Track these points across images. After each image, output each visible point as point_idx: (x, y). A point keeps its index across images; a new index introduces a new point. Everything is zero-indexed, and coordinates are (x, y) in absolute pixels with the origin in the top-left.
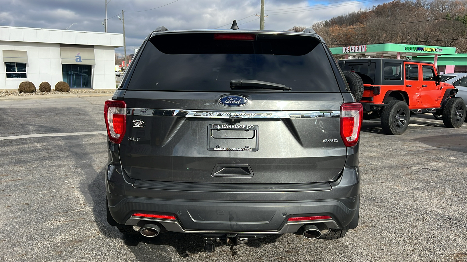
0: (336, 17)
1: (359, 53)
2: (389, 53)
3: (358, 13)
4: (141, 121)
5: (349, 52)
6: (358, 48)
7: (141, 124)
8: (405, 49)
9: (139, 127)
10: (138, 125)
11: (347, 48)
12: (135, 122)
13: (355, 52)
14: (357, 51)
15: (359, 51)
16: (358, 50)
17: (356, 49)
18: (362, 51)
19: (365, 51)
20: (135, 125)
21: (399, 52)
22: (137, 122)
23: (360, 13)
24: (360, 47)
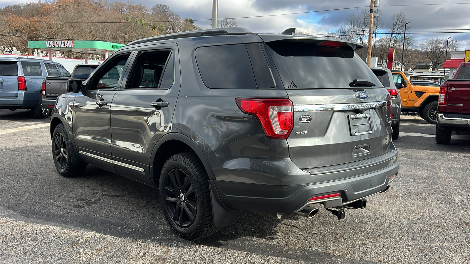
0: (12, 5)
1: (65, 49)
2: (97, 50)
3: (37, 5)
4: (308, 116)
5: (54, 47)
6: (64, 43)
7: (308, 119)
8: (112, 48)
9: (307, 121)
10: (306, 120)
11: (52, 43)
12: (303, 118)
13: (61, 47)
14: (63, 47)
15: (66, 47)
16: (64, 45)
17: (62, 44)
18: (69, 47)
19: (72, 47)
20: (303, 120)
21: (107, 50)
22: (304, 117)
23: (40, 4)
24: (66, 42)
